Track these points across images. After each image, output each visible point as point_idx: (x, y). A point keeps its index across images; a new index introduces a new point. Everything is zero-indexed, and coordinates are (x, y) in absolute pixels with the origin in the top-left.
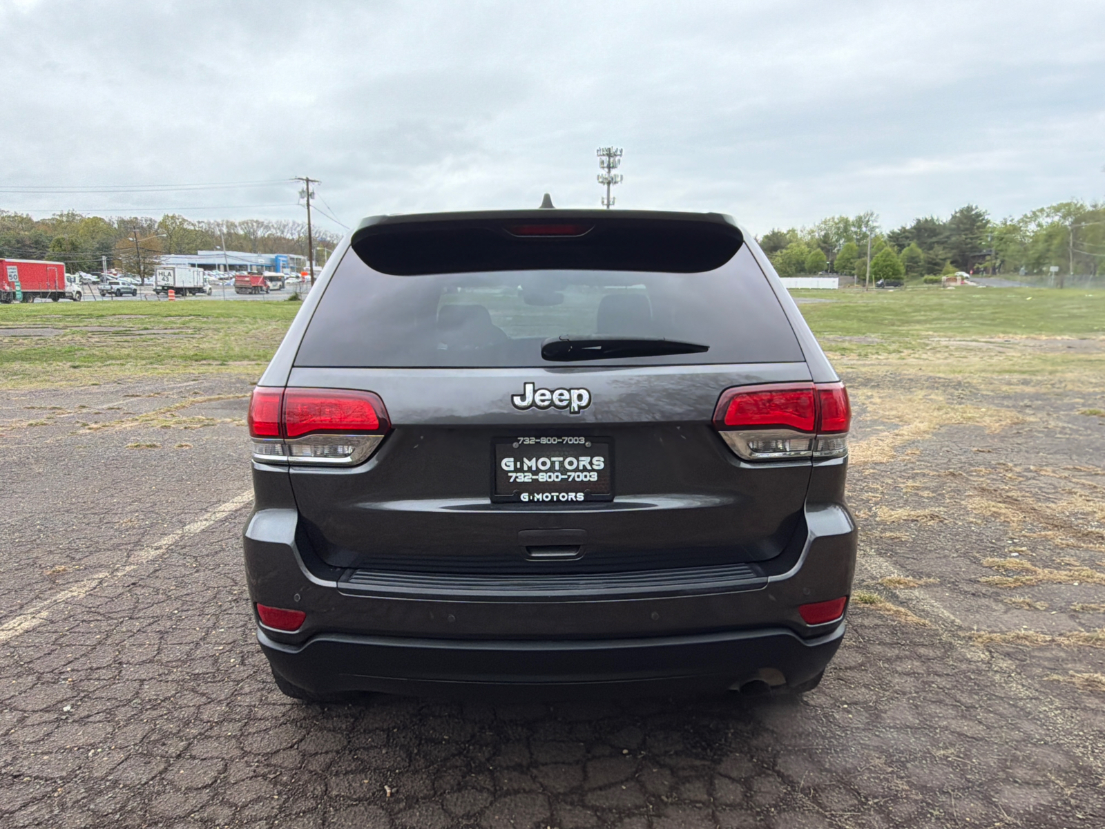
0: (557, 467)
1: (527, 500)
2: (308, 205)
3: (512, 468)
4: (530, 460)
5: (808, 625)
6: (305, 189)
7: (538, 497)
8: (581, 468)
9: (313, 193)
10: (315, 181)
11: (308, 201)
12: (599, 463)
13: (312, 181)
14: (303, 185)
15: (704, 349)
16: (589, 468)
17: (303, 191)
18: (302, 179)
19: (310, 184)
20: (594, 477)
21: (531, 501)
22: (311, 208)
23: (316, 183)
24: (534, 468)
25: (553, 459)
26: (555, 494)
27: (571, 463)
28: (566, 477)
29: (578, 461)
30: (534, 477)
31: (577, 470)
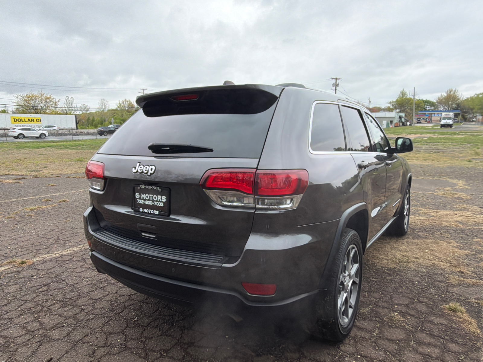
0: (151, 199)
1: (141, 211)
2: (336, 90)
3: (138, 197)
4: (143, 195)
5: (249, 294)
6: (335, 83)
7: (145, 210)
8: (158, 200)
9: (338, 84)
10: (339, 79)
11: (336, 88)
12: (164, 199)
13: (338, 79)
14: (334, 81)
15: (211, 150)
16: (161, 201)
17: (334, 84)
18: (334, 79)
19: (337, 80)
20: (162, 205)
21: (142, 212)
22: (337, 91)
23: (340, 80)
24: (144, 198)
25: (150, 195)
26: (150, 210)
27: (155, 198)
28: (153, 203)
29: (157, 197)
30: (144, 202)
31: (157, 201)
